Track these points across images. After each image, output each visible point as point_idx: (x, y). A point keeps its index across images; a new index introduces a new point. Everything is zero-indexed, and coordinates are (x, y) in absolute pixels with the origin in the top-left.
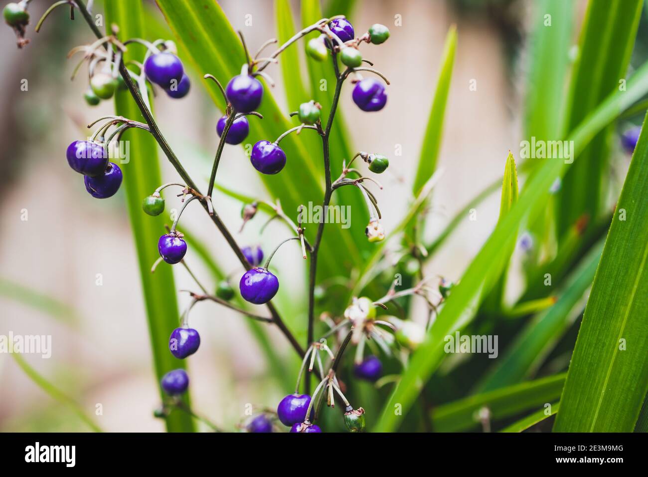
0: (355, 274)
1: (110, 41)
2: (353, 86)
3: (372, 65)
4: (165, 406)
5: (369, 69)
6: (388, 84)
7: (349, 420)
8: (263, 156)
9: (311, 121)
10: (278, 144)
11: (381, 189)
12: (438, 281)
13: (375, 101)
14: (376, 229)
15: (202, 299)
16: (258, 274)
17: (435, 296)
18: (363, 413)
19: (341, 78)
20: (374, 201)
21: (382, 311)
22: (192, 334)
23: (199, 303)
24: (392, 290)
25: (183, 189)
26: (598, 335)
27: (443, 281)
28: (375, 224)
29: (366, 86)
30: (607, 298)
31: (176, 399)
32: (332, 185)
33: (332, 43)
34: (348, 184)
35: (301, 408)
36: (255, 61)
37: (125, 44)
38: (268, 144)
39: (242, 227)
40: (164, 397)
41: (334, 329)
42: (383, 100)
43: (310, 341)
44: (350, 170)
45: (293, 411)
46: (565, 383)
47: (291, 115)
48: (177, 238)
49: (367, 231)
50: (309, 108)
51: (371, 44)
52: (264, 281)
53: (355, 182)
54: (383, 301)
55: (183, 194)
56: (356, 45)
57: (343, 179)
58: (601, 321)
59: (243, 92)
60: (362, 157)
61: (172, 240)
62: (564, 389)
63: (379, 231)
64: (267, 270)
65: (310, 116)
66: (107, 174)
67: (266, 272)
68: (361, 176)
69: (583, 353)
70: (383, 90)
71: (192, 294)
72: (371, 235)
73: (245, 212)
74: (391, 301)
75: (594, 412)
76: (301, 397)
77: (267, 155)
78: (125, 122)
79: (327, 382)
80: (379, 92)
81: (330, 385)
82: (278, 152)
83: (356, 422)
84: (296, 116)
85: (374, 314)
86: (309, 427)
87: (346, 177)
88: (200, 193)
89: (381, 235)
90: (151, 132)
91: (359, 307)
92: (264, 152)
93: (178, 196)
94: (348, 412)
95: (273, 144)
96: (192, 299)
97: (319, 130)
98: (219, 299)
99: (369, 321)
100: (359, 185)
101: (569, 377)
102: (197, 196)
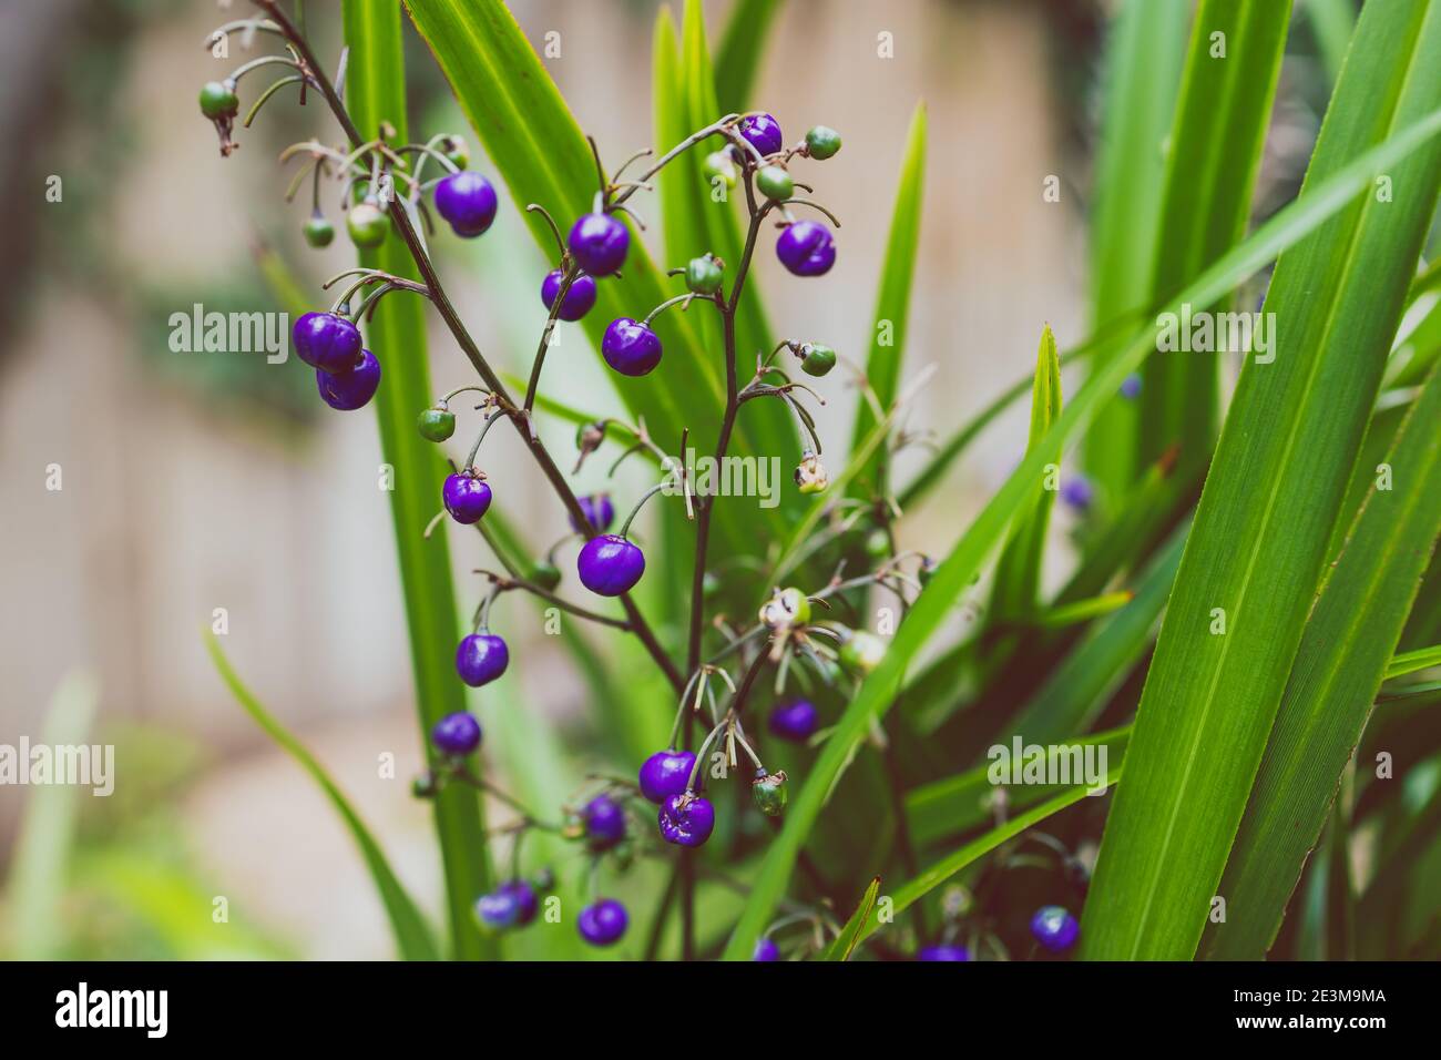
0: (774, 552)
1: (377, 149)
2: (780, 232)
3: (810, 191)
4: (434, 776)
5: (807, 200)
6: (838, 226)
7: (761, 791)
8: (624, 346)
9: (708, 289)
10: (648, 325)
11: (823, 404)
12: (918, 562)
13: (815, 259)
14: (812, 471)
15: (509, 587)
16: (611, 545)
17: (912, 589)
18: (785, 779)
19: (757, 214)
20: (810, 424)
21: (820, 611)
22: (496, 645)
23: (504, 595)
24: (837, 579)
25: (487, 397)
26: (1186, 659)
27: (926, 561)
28: (811, 464)
29: (800, 234)
30: (1201, 598)
31: (456, 761)
32: (739, 395)
33: (744, 157)
34: (766, 393)
35: (679, 772)
36: (614, 186)
37: (399, 153)
38: (631, 325)
39: (580, 464)
40: (432, 761)
41: (735, 642)
42: (829, 258)
43: (694, 663)
44: (768, 369)
45: (666, 778)
46: (1129, 742)
47: (671, 274)
48: (474, 481)
49: (798, 474)
50: (702, 267)
51: (810, 159)
52: (620, 558)
53: (778, 392)
54: (821, 595)
55: (485, 406)
56: (783, 160)
57: (757, 384)
58: (1191, 635)
59: (597, 240)
60: (792, 347)
61: (467, 484)
62: (1127, 752)
63: (818, 475)
64: (625, 539)
65: (706, 279)
66: (357, 368)
67: (623, 541)
68: (788, 382)
69: (1159, 690)
70: (830, 239)
71: (493, 578)
72: (804, 482)
73: (584, 437)
74: (836, 595)
75: (1179, 788)
76: (679, 756)
77: (630, 343)
78: (387, 280)
79: (725, 729)
80: (822, 244)
81: (730, 733)
82: (650, 338)
83: (772, 794)
84: (682, 276)
85: (807, 615)
86: (693, 802)
87: (762, 381)
88: (512, 404)
89: (821, 481)
90: (431, 299)
91: (784, 603)
92: (624, 338)
93: (477, 408)
94: (760, 778)
95: (641, 324)
96: (490, 587)
97: (719, 302)
98: (538, 588)
99: (797, 627)
100: (784, 396)
101: (1136, 732)
102: (506, 408)
